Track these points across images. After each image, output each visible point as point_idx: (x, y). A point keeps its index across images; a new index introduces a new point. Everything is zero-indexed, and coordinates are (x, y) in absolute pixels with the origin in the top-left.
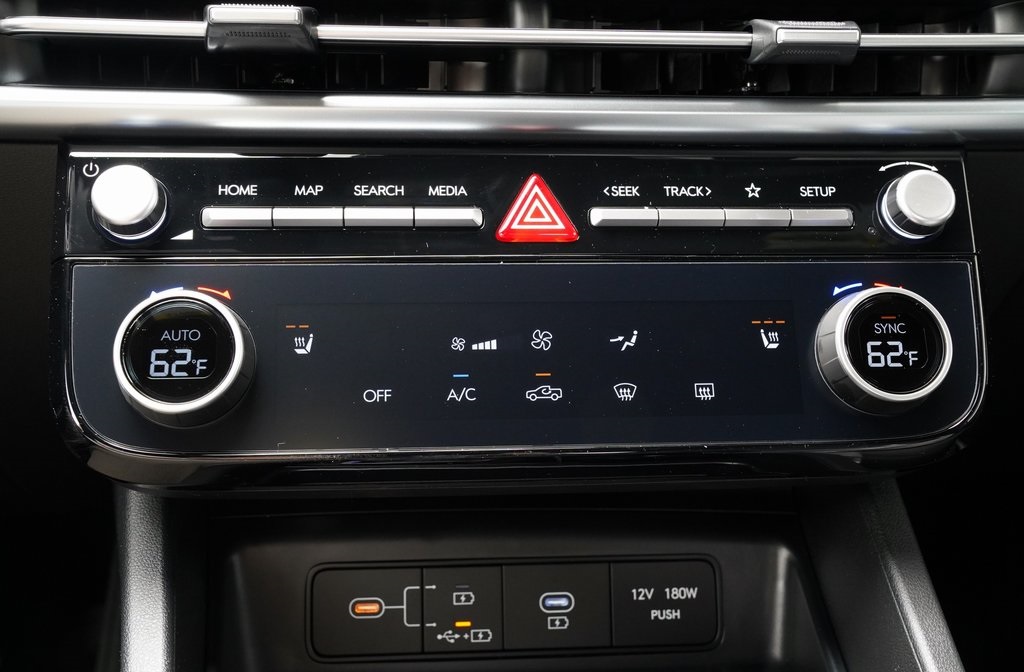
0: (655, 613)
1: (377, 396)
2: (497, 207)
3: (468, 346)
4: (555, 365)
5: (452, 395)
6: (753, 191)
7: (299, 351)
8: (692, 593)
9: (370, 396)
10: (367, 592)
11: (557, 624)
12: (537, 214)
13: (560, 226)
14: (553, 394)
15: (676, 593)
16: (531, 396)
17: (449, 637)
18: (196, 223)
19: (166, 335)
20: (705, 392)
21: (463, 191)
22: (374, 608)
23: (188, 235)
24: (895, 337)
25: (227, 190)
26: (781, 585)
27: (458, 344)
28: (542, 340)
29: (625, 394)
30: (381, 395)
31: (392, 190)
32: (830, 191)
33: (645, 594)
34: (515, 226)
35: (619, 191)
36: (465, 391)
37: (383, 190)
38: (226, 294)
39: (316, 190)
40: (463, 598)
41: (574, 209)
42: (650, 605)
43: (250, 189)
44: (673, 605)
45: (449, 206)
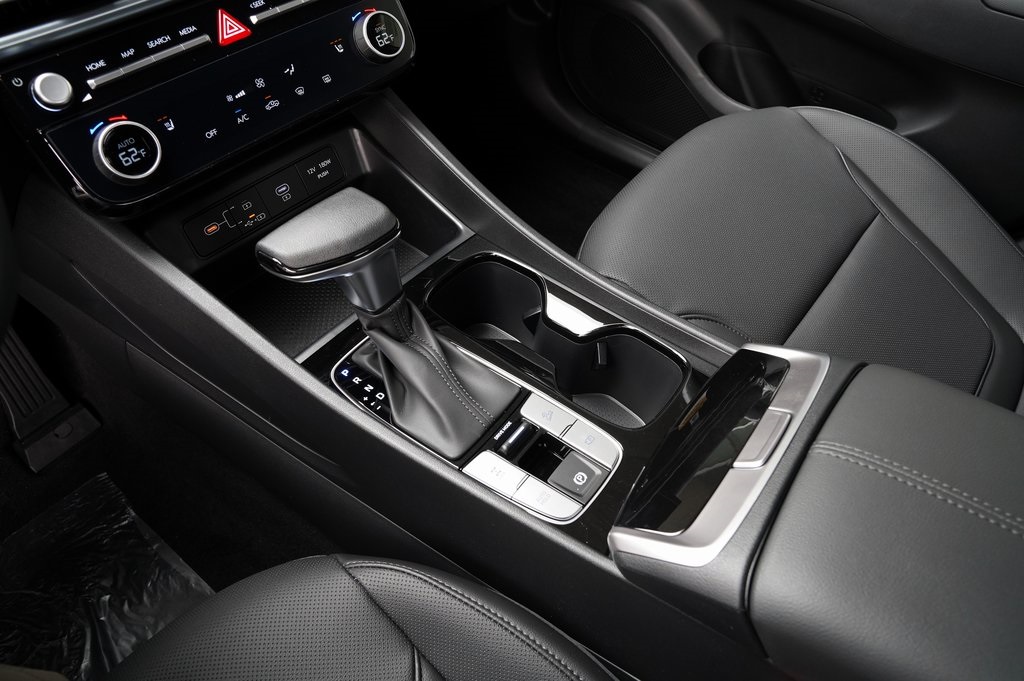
0: (319, 176)
1: (212, 134)
2: (212, 28)
3: (234, 97)
4: (270, 91)
5: (239, 121)
7: (170, 129)
8: (329, 162)
9: (209, 135)
10: (208, 222)
11: (287, 198)
12: (231, 28)
13: (243, 30)
14: (275, 103)
15: (323, 165)
16: (268, 108)
17: (250, 223)
18: (88, 89)
19: (120, 146)
20: (327, 79)
21: (195, 28)
22: (214, 228)
23: (88, 97)
25: (91, 67)
27: (230, 98)
28: (260, 83)
29: (301, 92)
30: (213, 133)
31: (164, 39)
33: (312, 170)
34: (226, 37)
35: (258, 5)
36: (243, 117)
37: (160, 41)
38: (124, 117)
39: (131, 52)
40: (247, 206)
41: (243, 19)
42: (316, 174)
43: (102, 63)
44: (324, 169)
45: (191, 40)
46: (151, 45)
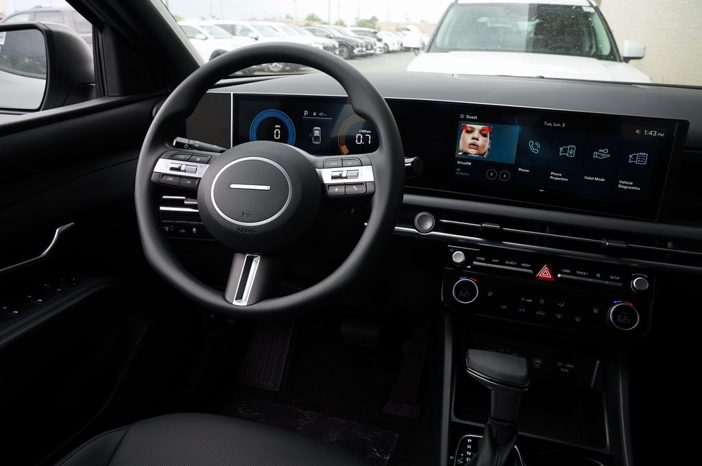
0: (562, 369)
1: (504, 307)
2: (537, 270)
4: (544, 307)
5: (520, 310)
6: (598, 275)
7: (489, 295)
8: (573, 367)
9: (502, 307)
11: (536, 366)
12: (545, 273)
13: (550, 277)
14: (542, 314)
15: (568, 366)
16: (537, 313)
18: (471, 264)
20: (578, 320)
21: (529, 265)
23: (470, 267)
24: (625, 315)
25: (478, 258)
26: (596, 369)
28: (542, 301)
29: (559, 317)
31: (514, 263)
32: (618, 278)
33: (560, 364)
34: (540, 275)
35: (565, 271)
36: (523, 310)
37: (512, 263)
39: (498, 260)
41: (554, 273)
42: (560, 367)
43: (483, 259)
44: (567, 368)
45: (525, 269)
46: (507, 262)
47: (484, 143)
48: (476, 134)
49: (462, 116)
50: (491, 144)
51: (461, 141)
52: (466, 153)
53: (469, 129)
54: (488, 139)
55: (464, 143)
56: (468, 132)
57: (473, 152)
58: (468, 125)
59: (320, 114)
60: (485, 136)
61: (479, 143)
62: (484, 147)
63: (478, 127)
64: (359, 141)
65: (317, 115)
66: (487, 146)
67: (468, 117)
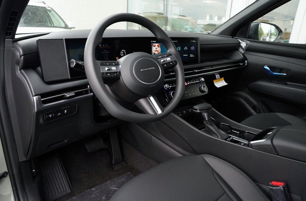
47: (159, 49)
48: (156, 47)
49: (152, 41)
50: (161, 49)
51: (153, 50)
52: (155, 54)
53: (154, 45)
54: (160, 48)
55: (154, 50)
56: (154, 46)
57: (156, 53)
58: (154, 44)
59: (106, 45)
60: (159, 47)
61: (158, 49)
62: (159, 50)
63: (157, 44)
64: (122, 55)
65: (105, 46)
66: (160, 50)
67: (153, 41)
